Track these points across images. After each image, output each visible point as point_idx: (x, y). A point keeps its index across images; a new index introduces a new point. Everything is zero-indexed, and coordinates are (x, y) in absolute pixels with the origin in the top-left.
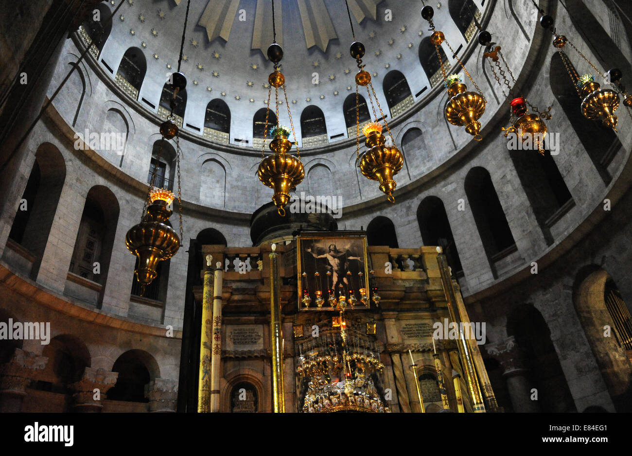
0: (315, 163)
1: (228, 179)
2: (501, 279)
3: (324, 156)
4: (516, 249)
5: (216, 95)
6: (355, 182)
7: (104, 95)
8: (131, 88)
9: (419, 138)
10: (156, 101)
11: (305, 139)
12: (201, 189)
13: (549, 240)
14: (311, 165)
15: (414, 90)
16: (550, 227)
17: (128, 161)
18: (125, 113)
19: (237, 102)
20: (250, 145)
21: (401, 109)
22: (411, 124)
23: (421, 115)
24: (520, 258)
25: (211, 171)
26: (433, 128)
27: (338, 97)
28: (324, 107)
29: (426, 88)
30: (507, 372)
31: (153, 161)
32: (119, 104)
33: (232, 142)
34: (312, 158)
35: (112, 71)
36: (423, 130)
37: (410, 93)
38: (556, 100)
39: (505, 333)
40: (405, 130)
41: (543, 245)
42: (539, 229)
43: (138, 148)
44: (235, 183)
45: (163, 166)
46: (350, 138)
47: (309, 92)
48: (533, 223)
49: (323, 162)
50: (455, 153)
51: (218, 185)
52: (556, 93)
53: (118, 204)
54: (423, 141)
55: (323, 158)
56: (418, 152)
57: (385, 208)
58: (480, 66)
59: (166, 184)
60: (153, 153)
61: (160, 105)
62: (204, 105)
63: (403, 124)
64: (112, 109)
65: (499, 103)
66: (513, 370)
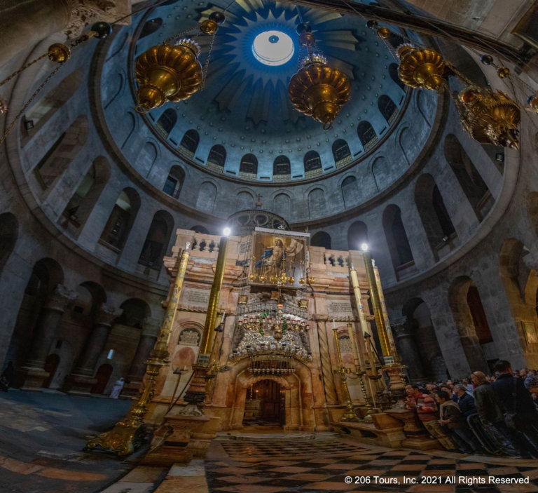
0: (280, 192)
1: (218, 195)
2: (401, 282)
3: (287, 189)
4: (413, 263)
5: (219, 142)
6: (307, 208)
7: (146, 134)
8: (164, 131)
9: (353, 183)
10: (179, 141)
11: (275, 176)
12: (198, 200)
13: (437, 259)
14: (277, 193)
15: (352, 152)
16: (438, 250)
17: (152, 175)
18: (157, 146)
19: (232, 148)
20: (237, 175)
21: (343, 163)
22: (349, 173)
23: (356, 168)
24: (416, 270)
25: (207, 189)
26: (364, 176)
27: (301, 152)
28: (291, 157)
29: (361, 151)
30: (400, 336)
31: (169, 178)
32: (154, 140)
33: (225, 172)
34: (278, 189)
35: (154, 120)
36: (357, 178)
37: (350, 154)
38: (448, 165)
39: (401, 314)
40: (345, 177)
41: (433, 262)
42: (431, 252)
43: (161, 168)
44: (222, 199)
45: (175, 182)
46: (307, 178)
47: (282, 146)
48: (427, 248)
49: (285, 192)
50: (378, 194)
51: (210, 199)
52: (448, 160)
53: (140, 201)
54: (357, 185)
55: (287, 190)
56: (352, 192)
57: (325, 226)
58: (398, 140)
59: (175, 193)
60: (170, 173)
61: (181, 144)
62: (210, 147)
63: (344, 173)
64: (149, 142)
65: (409, 164)
66: (404, 335)
